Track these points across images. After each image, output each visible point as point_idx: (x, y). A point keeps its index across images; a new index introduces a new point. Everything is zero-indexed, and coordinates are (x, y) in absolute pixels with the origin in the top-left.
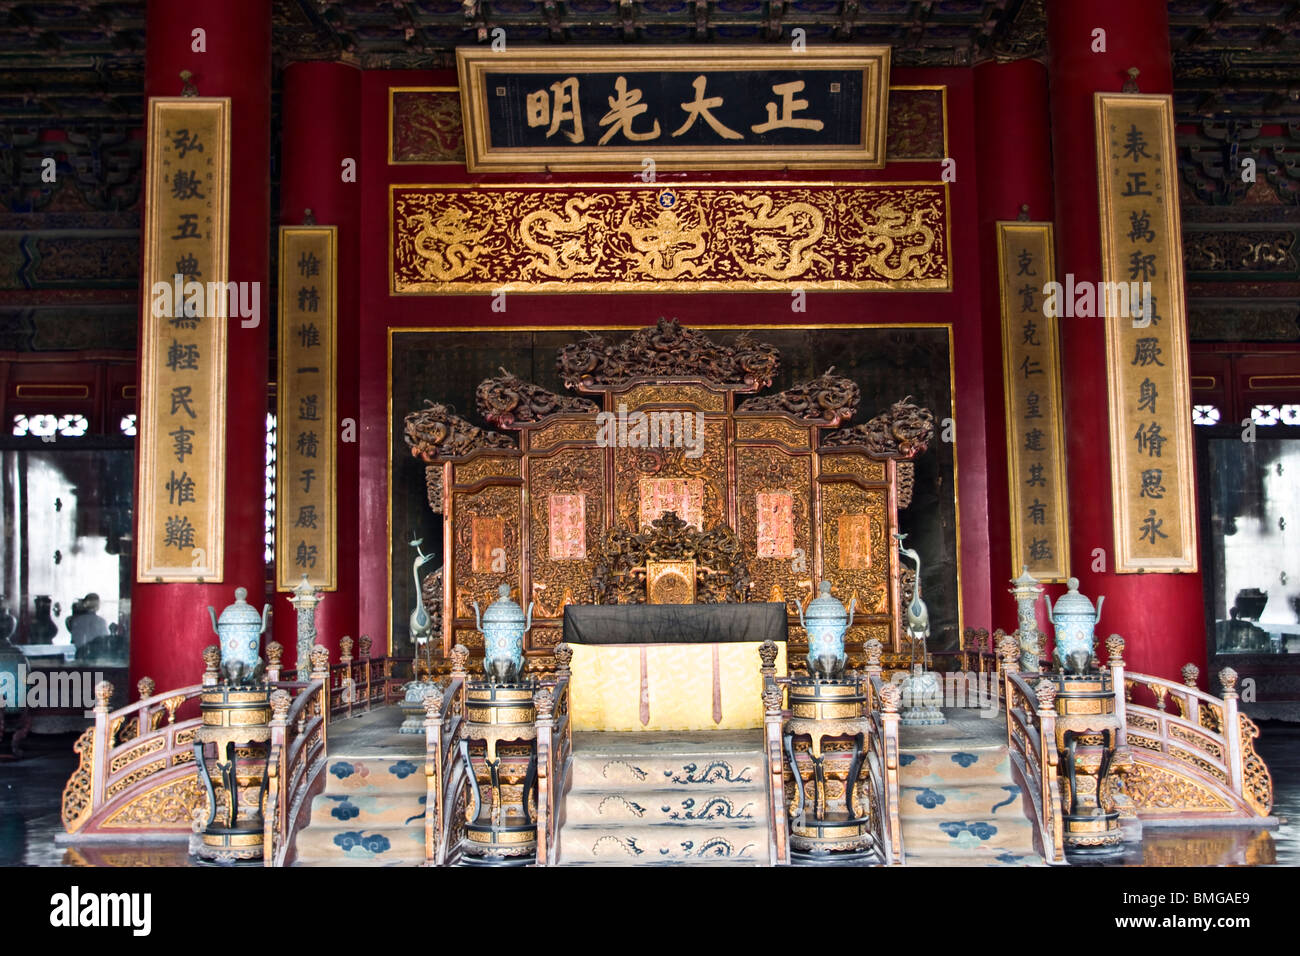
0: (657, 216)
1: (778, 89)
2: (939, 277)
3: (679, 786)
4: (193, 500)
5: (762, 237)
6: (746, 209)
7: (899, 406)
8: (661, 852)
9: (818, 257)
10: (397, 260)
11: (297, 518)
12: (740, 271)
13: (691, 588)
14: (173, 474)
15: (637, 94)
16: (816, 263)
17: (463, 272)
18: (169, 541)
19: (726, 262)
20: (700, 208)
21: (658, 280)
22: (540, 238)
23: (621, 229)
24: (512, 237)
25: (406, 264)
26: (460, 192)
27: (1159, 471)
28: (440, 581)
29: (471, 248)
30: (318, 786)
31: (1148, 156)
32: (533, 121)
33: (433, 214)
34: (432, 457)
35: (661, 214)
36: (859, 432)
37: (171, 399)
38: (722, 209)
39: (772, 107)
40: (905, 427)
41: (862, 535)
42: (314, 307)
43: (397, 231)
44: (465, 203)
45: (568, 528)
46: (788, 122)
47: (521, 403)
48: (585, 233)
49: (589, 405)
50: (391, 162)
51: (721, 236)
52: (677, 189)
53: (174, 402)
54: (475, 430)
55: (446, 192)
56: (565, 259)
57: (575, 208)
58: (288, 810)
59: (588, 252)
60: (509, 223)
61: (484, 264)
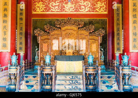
0: (68, 3)
2: (106, 12)
3: (71, 79)
4: (6, 41)
5: (82, 6)
6: (80, 2)
7: (100, 29)
8: (69, 88)
9: (90, 9)
10: (33, 9)
12: (79, 11)
13: (72, 53)
14: (4, 37)
16: (89, 10)
17: (42, 11)
19: (77, 10)
20: (74, 2)
22: (52, 6)
23: (63, 5)
27: (136, 38)
28: (39, 52)
29: (43, 7)
30: (23, 79)
33: (38, 3)
34: (38, 36)
36: (95, 33)
38: (77, 2)
40: (101, 32)
41: (95, 47)
42: (22, 15)
47: (50, 28)
48: (58, 5)
49: (59, 29)
51: (77, 6)
54: (44, 32)
57: (57, 2)
58: (19, 82)
59: (59, 8)
60: (48, 4)
61: (45, 9)
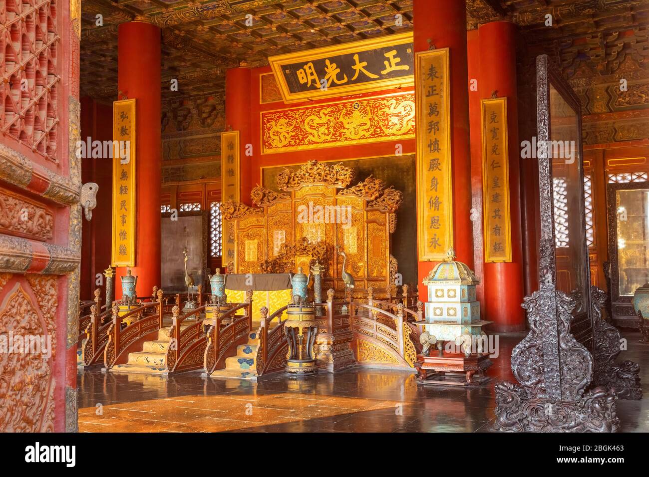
0: (352, 113)
1: (386, 55)
5: (392, 117)
6: (386, 106)
7: (388, 191)
9: (414, 123)
10: (264, 141)
12: (384, 133)
16: (413, 126)
17: (286, 143)
18: (120, 253)
19: (378, 130)
20: (368, 108)
21: (353, 140)
22: (311, 127)
23: (339, 121)
24: (302, 128)
25: (267, 142)
26: (284, 112)
27: (438, 217)
29: (288, 133)
31: (437, 77)
32: (302, 82)
33: (276, 121)
35: (354, 112)
38: (377, 107)
39: (386, 63)
43: (263, 129)
44: (286, 116)
46: (394, 68)
47: (264, 196)
48: (327, 123)
50: (261, 103)
52: (360, 101)
53: (121, 206)
55: (280, 112)
56: (320, 135)
57: (324, 113)
59: (328, 131)
60: (301, 122)
61: (292, 139)
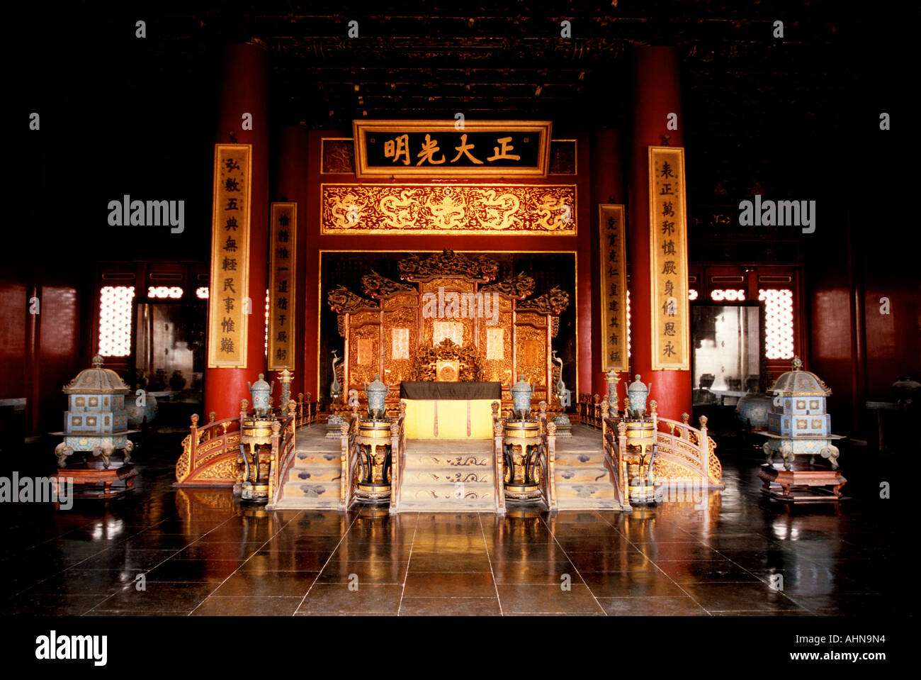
0: (442, 199)
1: (499, 141)
2: (571, 229)
3: (454, 467)
4: (234, 331)
5: (491, 210)
6: (484, 196)
7: (553, 290)
8: (446, 497)
9: (516, 219)
11: (277, 337)
12: (480, 226)
13: (457, 373)
14: (225, 318)
15: (435, 142)
16: (515, 222)
17: (354, 224)
18: (223, 349)
19: (474, 221)
20: (462, 196)
21: (443, 229)
22: (389, 209)
23: (426, 206)
24: (376, 208)
25: (328, 220)
26: (353, 187)
27: (673, 323)
28: (343, 368)
29: (357, 213)
30: (291, 465)
31: (672, 176)
32: (387, 155)
33: (340, 197)
34: (339, 311)
35: (445, 198)
36: (535, 302)
37: (224, 284)
38: (473, 196)
39: (497, 149)
40: (556, 300)
41: (535, 350)
42: (286, 240)
43: (324, 205)
44: (355, 192)
45: (401, 345)
46: (504, 156)
47: (380, 286)
48: (410, 207)
49: (411, 288)
50: (322, 173)
51: (472, 209)
52: (452, 187)
53: (226, 285)
54: (360, 299)
55: (346, 187)
56: (400, 219)
57: (406, 195)
58: (279, 475)
59: (411, 216)
60: (375, 202)
61: (363, 221)
